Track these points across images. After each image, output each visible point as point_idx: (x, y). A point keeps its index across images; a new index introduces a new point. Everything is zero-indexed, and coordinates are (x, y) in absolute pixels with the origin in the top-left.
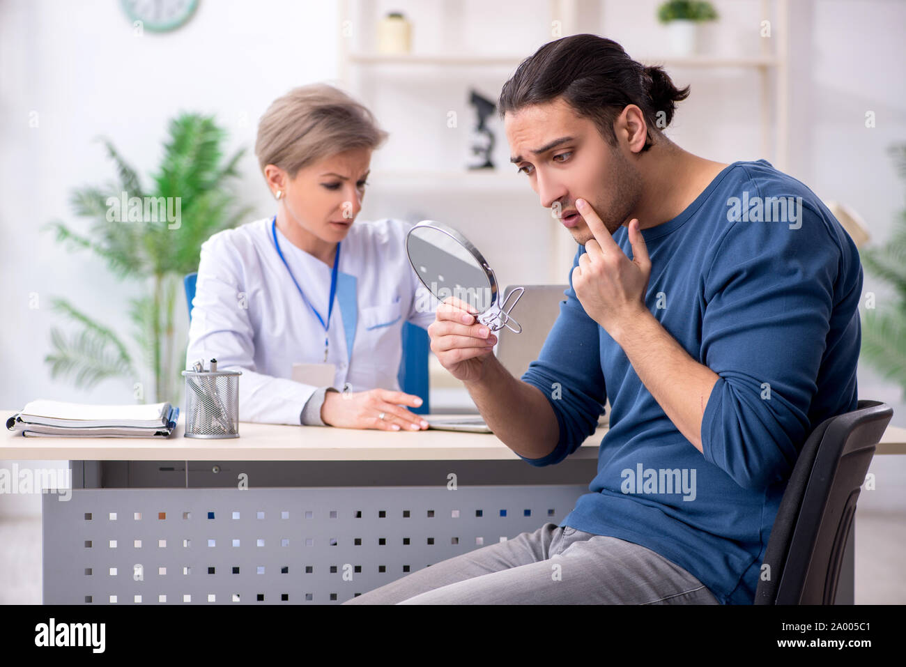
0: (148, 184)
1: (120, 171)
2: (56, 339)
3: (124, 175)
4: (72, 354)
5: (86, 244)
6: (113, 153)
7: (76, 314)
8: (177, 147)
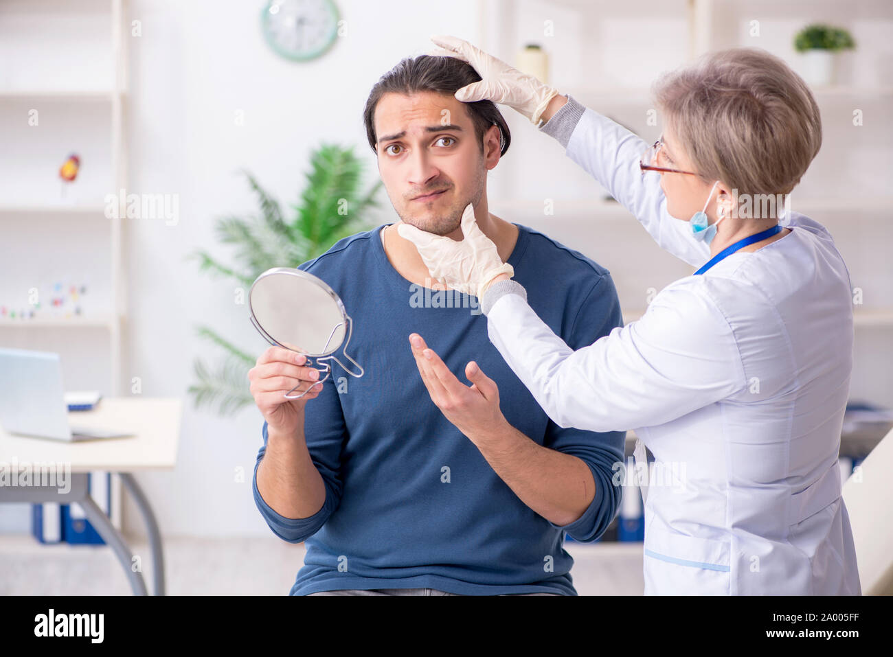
0: (291, 216)
1: (261, 203)
2: (199, 370)
3: (265, 208)
4: (215, 384)
5: (228, 272)
6: (255, 187)
7: (219, 341)
8: (318, 179)
